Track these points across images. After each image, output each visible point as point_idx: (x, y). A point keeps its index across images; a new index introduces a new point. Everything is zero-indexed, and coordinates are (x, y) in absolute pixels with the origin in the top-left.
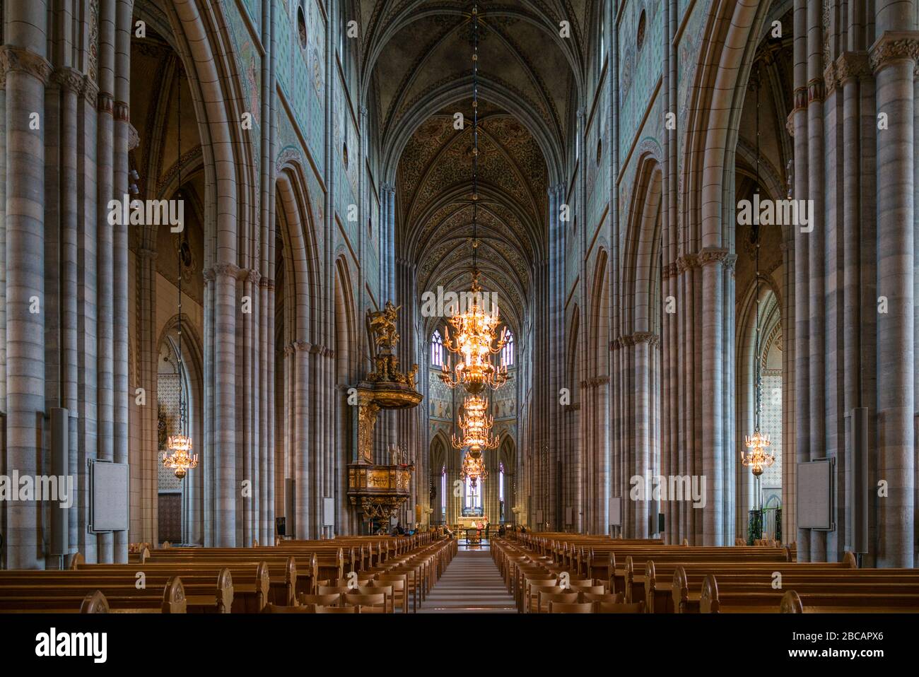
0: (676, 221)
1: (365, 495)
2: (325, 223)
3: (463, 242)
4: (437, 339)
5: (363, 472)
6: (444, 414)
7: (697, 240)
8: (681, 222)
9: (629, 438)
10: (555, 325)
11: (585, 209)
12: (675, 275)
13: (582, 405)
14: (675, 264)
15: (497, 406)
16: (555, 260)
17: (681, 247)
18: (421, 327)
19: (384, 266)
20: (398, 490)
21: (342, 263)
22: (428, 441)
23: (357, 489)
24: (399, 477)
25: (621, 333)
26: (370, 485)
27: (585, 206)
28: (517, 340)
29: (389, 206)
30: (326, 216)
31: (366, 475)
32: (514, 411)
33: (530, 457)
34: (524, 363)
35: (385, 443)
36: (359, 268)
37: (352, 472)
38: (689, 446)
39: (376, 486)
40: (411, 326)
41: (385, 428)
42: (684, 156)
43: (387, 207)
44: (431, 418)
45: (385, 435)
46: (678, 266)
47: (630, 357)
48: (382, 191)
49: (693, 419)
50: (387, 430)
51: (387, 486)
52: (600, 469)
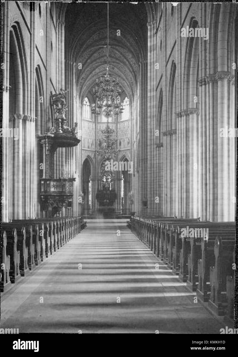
0: (206, 57)
1: (49, 195)
2: (31, 50)
3: (101, 48)
4: (86, 102)
5: (48, 182)
6: (90, 146)
7: (215, 67)
8: (208, 59)
9: (186, 165)
10: (151, 99)
11: (166, 38)
12: (205, 84)
13: (165, 145)
14: (205, 79)
15: (120, 141)
16: (151, 63)
17: (208, 70)
18: (78, 96)
19: (59, 67)
20: (67, 192)
21: (38, 70)
22: (81, 162)
23: (45, 191)
24: (67, 185)
25: (182, 108)
26: (52, 189)
27: (166, 36)
28: (131, 103)
29: (61, 33)
30: (31, 47)
31: (50, 184)
32: (130, 144)
33: (138, 172)
34: (135, 117)
35: (59, 165)
36: (46, 70)
37: (42, 182)
38: (211, 171)
39: (55, 190)
40: (73, 97)
41: (59, 157)
42: (209, 24)
43: (60, 33)
44: (83, 148)
45: (59, 161)
46: (206, 80)
47: (187, 122)
48: (57, 24)
49: (213, 158)
50: (60, 159)
51: (61, 190)
52: (174, 180)
